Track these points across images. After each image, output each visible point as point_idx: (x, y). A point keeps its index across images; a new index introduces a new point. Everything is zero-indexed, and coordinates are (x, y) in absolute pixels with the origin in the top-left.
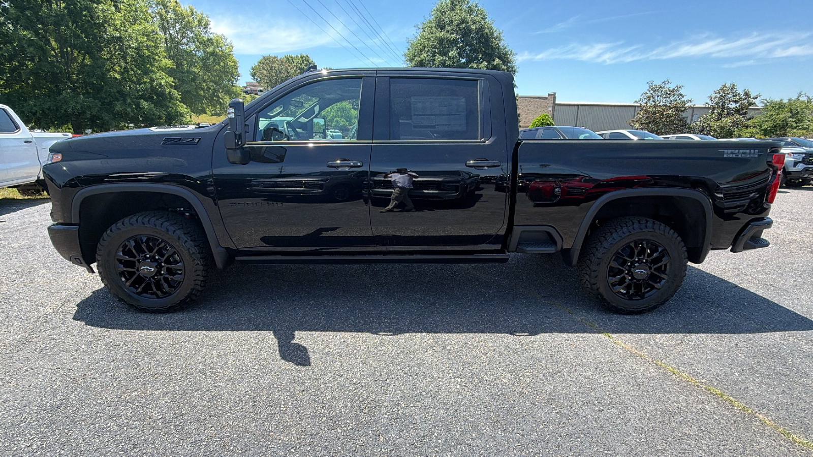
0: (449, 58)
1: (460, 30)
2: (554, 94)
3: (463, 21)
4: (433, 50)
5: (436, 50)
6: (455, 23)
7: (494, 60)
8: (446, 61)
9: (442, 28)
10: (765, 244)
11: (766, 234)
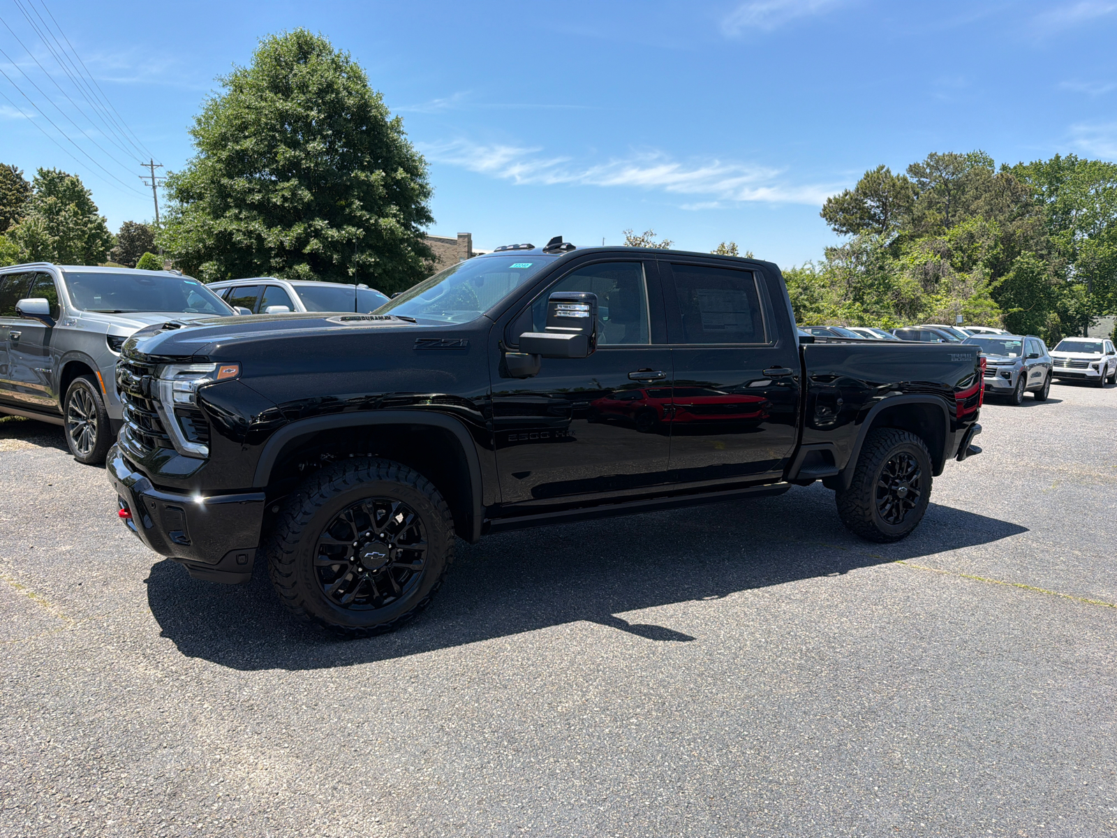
0: (308, 153)
1: (324, 103)
2: (469, 236)
3: (330, 87)
4: (271, 133)
5: (277, 135)
6: (313, 88)
7: (396, 171)
8: (302, 159)
9: (286, 92)
10: (976, 451)
11: (975, 441)
